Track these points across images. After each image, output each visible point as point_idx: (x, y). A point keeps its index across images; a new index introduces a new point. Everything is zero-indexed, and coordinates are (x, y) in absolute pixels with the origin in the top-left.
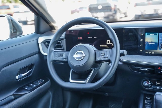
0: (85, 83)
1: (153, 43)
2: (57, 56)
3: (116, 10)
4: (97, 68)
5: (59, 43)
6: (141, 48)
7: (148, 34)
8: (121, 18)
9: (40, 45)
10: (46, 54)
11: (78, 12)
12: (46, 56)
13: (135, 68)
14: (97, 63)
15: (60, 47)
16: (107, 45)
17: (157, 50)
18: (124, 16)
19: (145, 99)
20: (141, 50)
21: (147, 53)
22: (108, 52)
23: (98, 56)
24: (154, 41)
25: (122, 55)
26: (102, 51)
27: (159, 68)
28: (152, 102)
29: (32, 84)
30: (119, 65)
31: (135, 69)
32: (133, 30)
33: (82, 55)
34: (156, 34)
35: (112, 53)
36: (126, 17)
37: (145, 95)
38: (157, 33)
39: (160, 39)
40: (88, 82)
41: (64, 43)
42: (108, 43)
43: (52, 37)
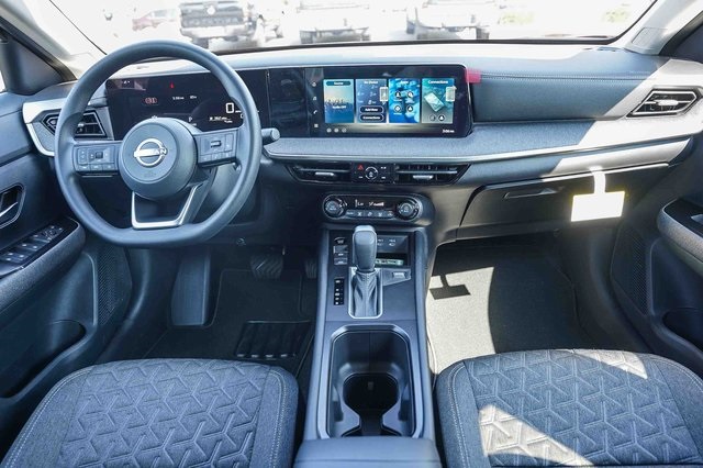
0: (177, 226)
1: (343, 104)
2: (85, 159)
3: (253, 18)
4: (205, 183)
5: (91, 119)
6: (315, 119)
7: (329, 84)
8: (268, 39)
9: (30, 128)
10: (51, 154)
11: (155, 24)
12: (53, 157)
13: (305, 172)
14: (203, 170)
15: (97, 129)
16: (229, 116)
17: (353, 121)
18: (274, 34)
19: (333, 243)
20: (316, 126)
21: (329, 130)
22: (229, 137)
23: (202, 151)
24: (345, 101)
25: (267, 140)
26: (214, 136)
27: (361, 168)
28: (349, 249)
29: (25, 242)
30: (262, 168)
31: (305, 175)
32: (293, 72)
33: (157, 152)
34: (349, 83)
35: (239, 138)
36: (279, 36)
37: (333, 234)
38: (352, 81)
39: (358, 94)
40: (184, 223)
41: (105, 118)
42: (230, 109)
43: (61, 104)
